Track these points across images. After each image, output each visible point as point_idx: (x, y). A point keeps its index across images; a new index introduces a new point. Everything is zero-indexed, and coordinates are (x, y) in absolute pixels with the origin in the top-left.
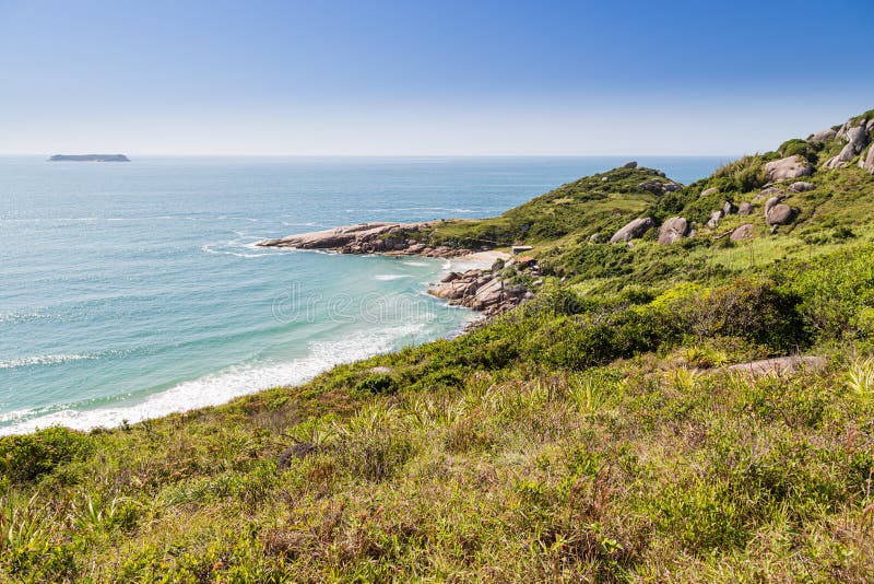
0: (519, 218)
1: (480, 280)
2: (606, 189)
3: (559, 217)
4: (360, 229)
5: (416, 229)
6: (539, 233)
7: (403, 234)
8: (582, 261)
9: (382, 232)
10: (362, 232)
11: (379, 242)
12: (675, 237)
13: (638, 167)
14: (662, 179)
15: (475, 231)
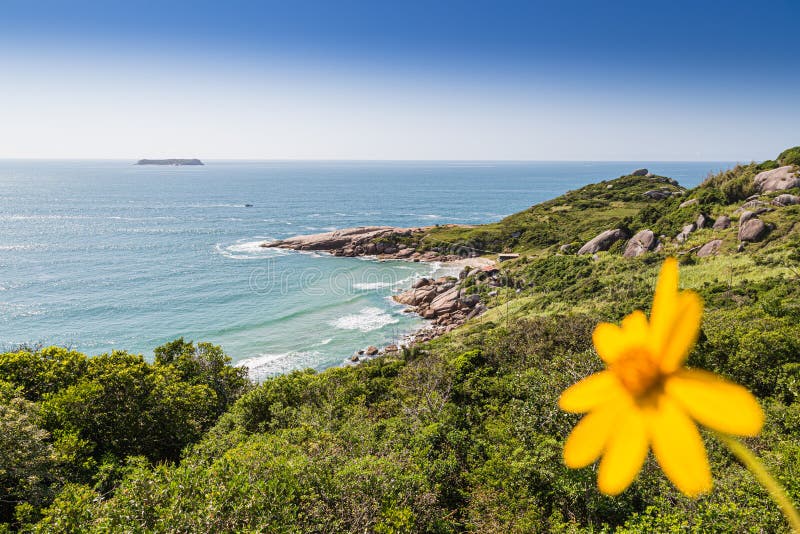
0: (511, 225)
1: (440, 288)
2: (609, 197)
3: (554, 226)
4: (357, 233)
5: (408, 234)
6: (529, 241)
7: (394, 238)
8: (543, 272)
9: (375, 236)
10: (359, 235)
11: (371, 245)
12: (640, 251)
13: (648, 175)
14: (672, 187)
15: (465, 237)
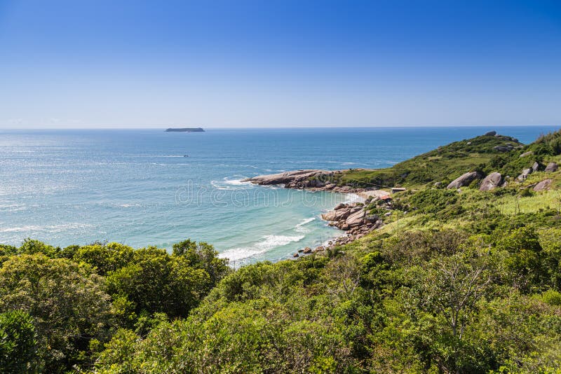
0: (401, 169)
1: (352, 210)
2: (469, 150)
3: (430, 169)
4: (298, 174)
5: (331, 175)
6: (413, 179)
7: (323, 177)
8: (422, 200)
9: (310, 176)
10: (299, 176)
11: (307, 182)
12: (491, 187)
13: (497, 135)
14: (514, 143)
15: (369, 177)
